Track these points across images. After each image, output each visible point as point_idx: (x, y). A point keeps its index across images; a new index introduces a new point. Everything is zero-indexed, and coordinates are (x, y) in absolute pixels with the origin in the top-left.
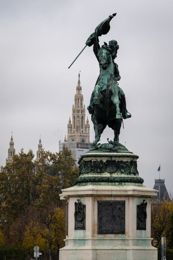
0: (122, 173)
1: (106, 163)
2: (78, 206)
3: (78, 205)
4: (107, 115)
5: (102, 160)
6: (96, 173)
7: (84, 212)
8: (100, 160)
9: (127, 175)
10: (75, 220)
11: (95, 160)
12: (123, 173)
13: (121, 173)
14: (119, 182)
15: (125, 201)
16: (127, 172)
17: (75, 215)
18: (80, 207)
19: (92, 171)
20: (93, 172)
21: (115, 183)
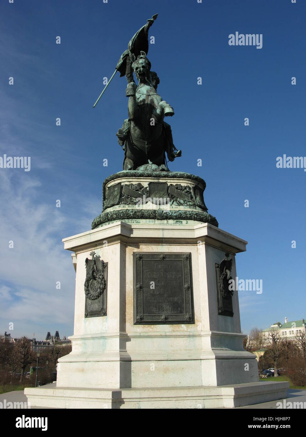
0: (180, 204)
1: (148, 189)
2: (92, 267)
3: (93, 263)
4: (146, 153)
5: (141, 183)
6: (130, 204)
7: (103, 278)
8: (137, 183)
9: (190, 208)
10: (87, 294)
11: (128, 183)
12: (182, 205)
13: (177, 204)
14: (176, 219)
15: (190, 254)
16: (188, 204)
17: (85, 286)
18: (95, 267)
19: (122, 202)
20: (123, 204)
21: (167, 221)
